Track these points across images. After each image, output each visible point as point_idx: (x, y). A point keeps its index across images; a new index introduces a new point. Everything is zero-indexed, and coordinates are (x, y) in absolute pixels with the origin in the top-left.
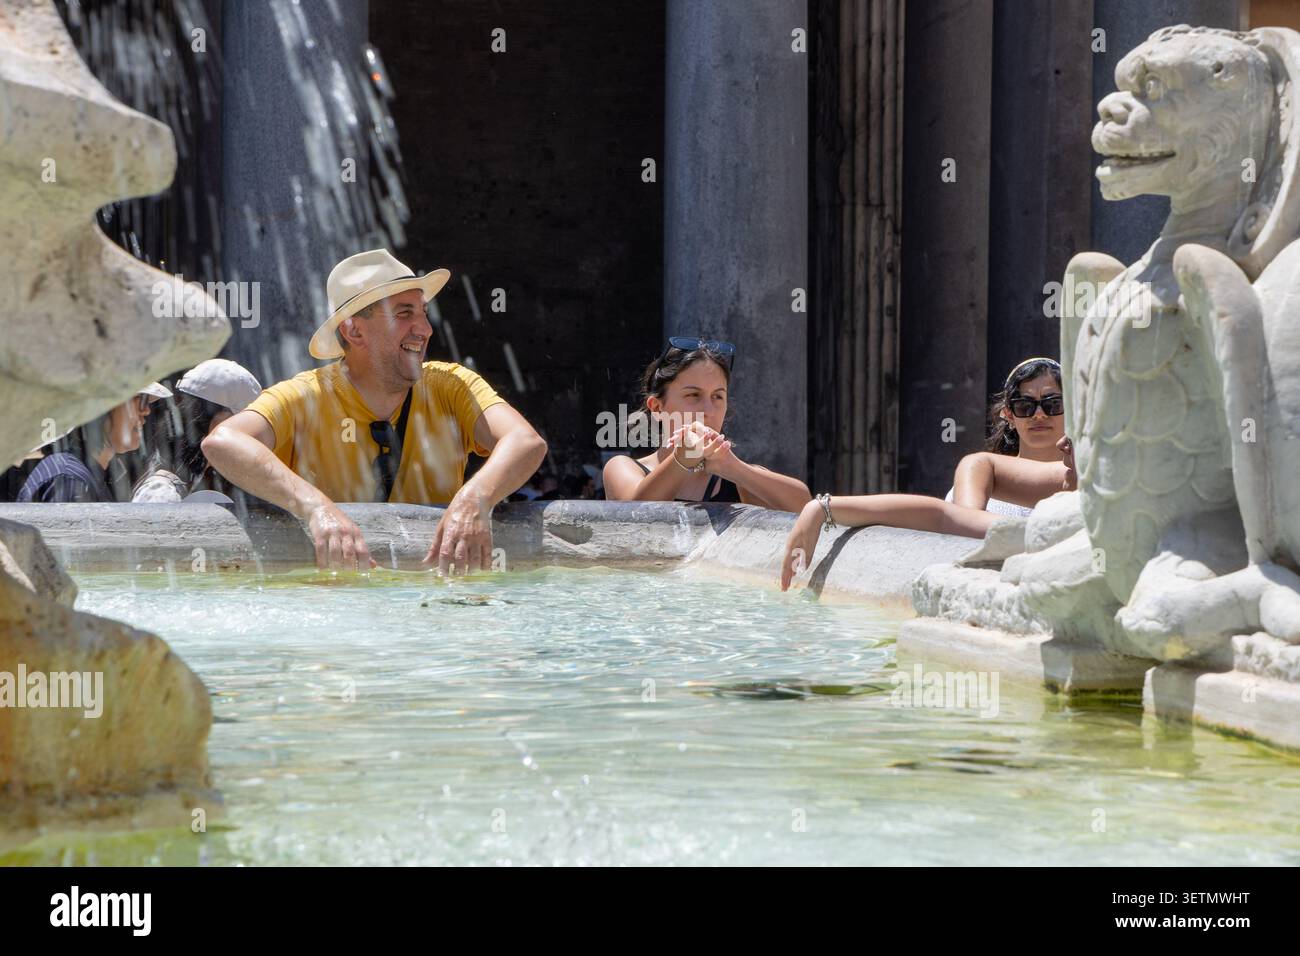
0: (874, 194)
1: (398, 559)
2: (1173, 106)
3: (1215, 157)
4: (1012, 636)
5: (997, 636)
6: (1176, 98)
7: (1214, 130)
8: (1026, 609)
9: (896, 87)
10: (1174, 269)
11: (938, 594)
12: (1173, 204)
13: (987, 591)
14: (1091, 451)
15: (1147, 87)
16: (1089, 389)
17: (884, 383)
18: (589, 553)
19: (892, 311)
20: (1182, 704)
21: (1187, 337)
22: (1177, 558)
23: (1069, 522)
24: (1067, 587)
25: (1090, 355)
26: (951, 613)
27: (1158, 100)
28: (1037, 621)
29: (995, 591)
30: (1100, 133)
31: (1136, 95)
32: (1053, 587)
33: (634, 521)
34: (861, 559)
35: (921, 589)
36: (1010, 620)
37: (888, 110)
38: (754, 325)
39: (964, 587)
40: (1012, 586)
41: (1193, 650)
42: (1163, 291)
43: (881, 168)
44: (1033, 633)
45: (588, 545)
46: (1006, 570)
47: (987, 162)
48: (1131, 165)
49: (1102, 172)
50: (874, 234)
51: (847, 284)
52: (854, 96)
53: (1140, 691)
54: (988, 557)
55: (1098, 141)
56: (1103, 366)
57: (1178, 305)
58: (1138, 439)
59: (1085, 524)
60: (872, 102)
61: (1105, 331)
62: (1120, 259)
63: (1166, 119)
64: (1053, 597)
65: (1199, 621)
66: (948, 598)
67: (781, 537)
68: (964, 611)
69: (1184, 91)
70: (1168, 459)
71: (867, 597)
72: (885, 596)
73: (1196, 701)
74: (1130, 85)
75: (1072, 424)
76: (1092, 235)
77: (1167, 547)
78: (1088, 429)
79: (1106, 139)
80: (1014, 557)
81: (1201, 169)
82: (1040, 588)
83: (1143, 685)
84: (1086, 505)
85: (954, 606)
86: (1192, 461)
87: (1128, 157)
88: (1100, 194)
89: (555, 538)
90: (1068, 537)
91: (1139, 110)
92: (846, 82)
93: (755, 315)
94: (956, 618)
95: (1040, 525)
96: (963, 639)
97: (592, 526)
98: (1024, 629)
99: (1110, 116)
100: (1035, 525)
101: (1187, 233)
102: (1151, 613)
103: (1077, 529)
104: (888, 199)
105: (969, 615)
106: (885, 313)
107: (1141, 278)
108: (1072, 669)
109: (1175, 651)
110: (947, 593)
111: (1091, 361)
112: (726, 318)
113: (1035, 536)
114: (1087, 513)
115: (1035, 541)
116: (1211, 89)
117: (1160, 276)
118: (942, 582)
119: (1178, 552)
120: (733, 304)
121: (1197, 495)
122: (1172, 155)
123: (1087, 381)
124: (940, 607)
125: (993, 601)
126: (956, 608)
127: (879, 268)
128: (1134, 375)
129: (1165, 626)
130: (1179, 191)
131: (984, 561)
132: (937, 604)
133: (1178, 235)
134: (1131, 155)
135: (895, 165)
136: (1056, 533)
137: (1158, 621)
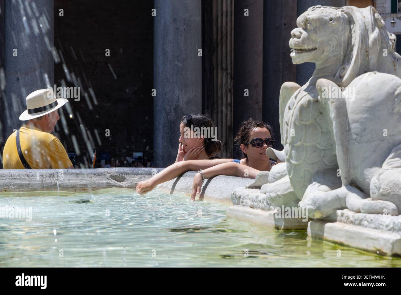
0: (224, 65)
1: (60, 188)
2: (316, 33)
3: (330, 49)
4: (264, 211)
5: (259, 211)
6: (317, 30)
7: (330, 40)
8: (269, 202)
9: (231, 30)
10: (317, 87)
11: (240, 197)
12: (316, 65)
13: (256, 196)
14: (289, 148)
15: (307, 26)
16: (289, 128)
17: (228, 129)
18: (125, 185)
19: (230, 104)
20: (319, 233)
21: (321, 110)
22: (318, 184)
23: (283, 173)
24: (282, 194)
25: (289, 116)
26: (244, 204)
27: (311, 30)
28: (272, 206)
29: (258, 196)
30: (291, 41)
31: (303, 29)
32: (277, 194)
33: (139, 174)
34: (215, 186)
35: (234, 196)
36: (263, 206)
37: (229, 37)
38: (184, 110)
39: (248, 195)
40: (264, 194)
41: (323, 215)
42: (313, 95)
43: (226, 57)
44: (271, 210)
45: (124, 183)
46: (262, 189)
47: (262, 55)
48: (302, 53)
49: (293, 54)
50: (224, 79)
51: (215, 96)
52: (217, 33)
53: (306, 229)
54: (256, 185)
55: (291, 44)
56: (293, 120)
57: (318, 99)
58: (305, 144)
59: (287, 173)
60: (223, 35)
61: (294, 108)
62: (299, 84)
63: (314, 37)
64: (277, 198)
65: (326, 205)
66: (243, 199)
67: (189, 179)
68: (248, 203)
69: (319, 27)
70: (315, 151)
71: (217, 199)
72: (223, 199)
73: (325, 232)
74: (302, 25)
75: (283, 139)
76: (297, 79)
77: (315, 181)
78: (288, 141)
79: (294, 44)
80: (265, 185)
81: (325, 53)
82: (273, 195)
83: (307, 227)
84: (288, 167)
85: (245, 201)
86: (323, 151)
87: (301, 50)
88: (292, 62)
89: (113, 180)
90: (283, 177)
91: (305, 34)
92: (214, 28)
93: (184, 106)
94: (246, 205)
95: (273, 174)
96: (248, 213)
97: (125, 176)
98: (268, 209)
99: (295, 36)
100: (272, 174)
101: (321, 75)
102: (309, 203)
103: (285, 175)
104: (229, 67)
105: (250, 204)
106: (228, 106)
107: (306, 90)
108: (284, 222)
109: (317, 216)
110: (243, 197)
111: (289, 118)
112: (174, 107)
113: (272, 178)
114: (288, 169)
115: (272, 179)
116: (329, 27)
117: (312, 90)
118: (241, 193)
119: (319, 182)
120: (177, 102)
121: (325, 163)
122: (316, 49)
123: (288, 125)
124: (240, 202)
125: (258, 200)
126: (246, 202)
127: (226, 90)
128: (303, 123)
129: (314, 207)
130: (318, 61)
131: (255, 186)
132: (239, 201)
133: (318, 76)
134: (302, 49)
135: (231, 56)
136: (279, 176)
137: (312, 206)
